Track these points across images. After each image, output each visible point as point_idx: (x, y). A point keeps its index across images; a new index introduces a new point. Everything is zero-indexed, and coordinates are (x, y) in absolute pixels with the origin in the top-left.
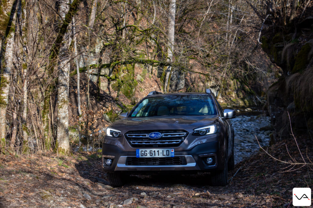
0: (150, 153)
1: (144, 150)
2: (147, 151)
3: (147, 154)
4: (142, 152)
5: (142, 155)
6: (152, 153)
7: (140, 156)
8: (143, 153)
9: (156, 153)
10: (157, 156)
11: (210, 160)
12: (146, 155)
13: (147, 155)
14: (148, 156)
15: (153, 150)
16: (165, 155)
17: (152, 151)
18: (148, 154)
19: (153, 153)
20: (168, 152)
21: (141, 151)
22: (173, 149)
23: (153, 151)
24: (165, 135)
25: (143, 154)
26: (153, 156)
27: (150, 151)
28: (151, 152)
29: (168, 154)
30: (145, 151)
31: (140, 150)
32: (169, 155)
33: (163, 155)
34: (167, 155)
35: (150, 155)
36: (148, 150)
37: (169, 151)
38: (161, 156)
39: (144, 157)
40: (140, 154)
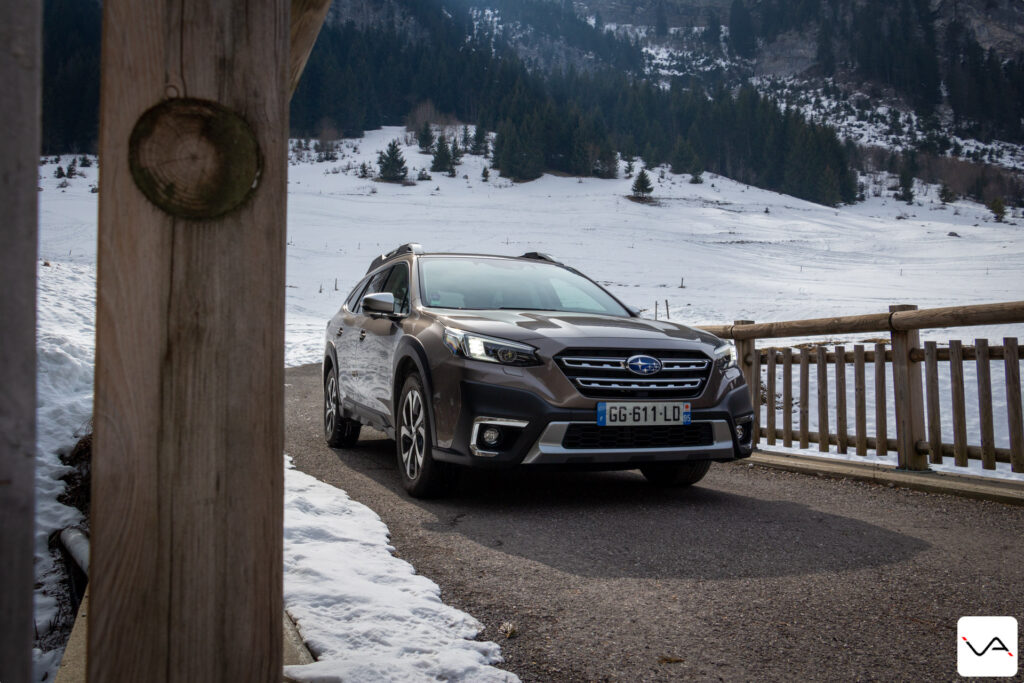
0: (635, 413)
1: (618, 405)
2: (625, 408)
3: (625, 415)
4: (614, 412)
5: (613, 418)
6: (639, 414)
7: (608, 423)
8: (617, 412)
9: (650, 413)
10: (650, 422)
12: (623, 418)
13: (625, 420)
14: (630, 422)
15: (642, 405)
16: (669, 420)
17: (639, 408)
18: (628, 417)
19: (642, 414)
20: (676, 410)
21: (612, 408)
22: (689, 404)
23: (642, 408)
24: (667, 365)
25: (615, 415)
26: (642, 423)
27: (634, 408)
28: (637, 411)
29: (676, 417)
30: (621, 408)
31: (609, 405)
32: (678, 419)
33: (666, 420)
34: (674, 420)
35: (634, 420)
36: (630, 406)
37: (678, 407)
38: (660, 421)
39: (618, 423)
40: (608, 416)
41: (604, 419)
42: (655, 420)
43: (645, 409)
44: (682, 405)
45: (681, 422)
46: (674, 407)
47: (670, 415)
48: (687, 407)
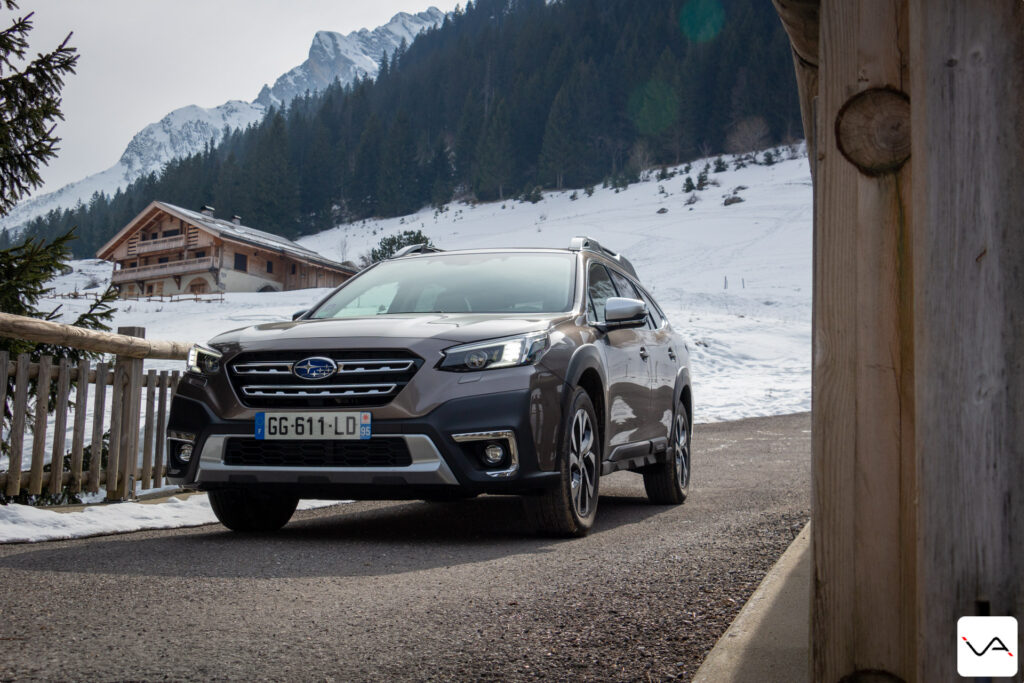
0: (297, 425)
1: (278, 415)
2: (286, 419)
3: (286, 427)
4: (273, 423)
5: (273, 430)
6: (302, 426)
7: (267, 437)
8: (276, 423)
9: (317, 426)
10: (317, 436)
11: (495, 454)
12: (283, 430)
13: (286, 433)
14: (292, 435)
15: (306, 415)
16: (342, 433)
17: (302, 419)
18: (290, 428)
19: (307, 426)
20: (351, 421)
21: (270, 419)
22: (369, 415)
23: (306, 418)
24: (346, 367)
25: (275, 427)
26: (306, 436)
27: (297, 419)
28: (300, 422)
29: (351, 430)
30: (281, 419)
31: (268, 415)
32: (354, 433)
33: (337, 433)
34: (348, 433)
35: (297, 433)
36: (292, 416)
37: (354, 418)
38: (329, 435)
39: (278, 437)
40: (266, 430)
41: (263, 432)
42: (322, 433)
43: (310, 421)
44: (357, 415)
45: (357, 436)
46: (348, 418)
47: (342, 428)
48: (366, 417)
